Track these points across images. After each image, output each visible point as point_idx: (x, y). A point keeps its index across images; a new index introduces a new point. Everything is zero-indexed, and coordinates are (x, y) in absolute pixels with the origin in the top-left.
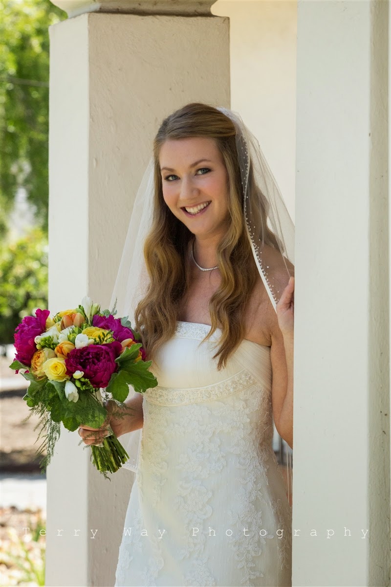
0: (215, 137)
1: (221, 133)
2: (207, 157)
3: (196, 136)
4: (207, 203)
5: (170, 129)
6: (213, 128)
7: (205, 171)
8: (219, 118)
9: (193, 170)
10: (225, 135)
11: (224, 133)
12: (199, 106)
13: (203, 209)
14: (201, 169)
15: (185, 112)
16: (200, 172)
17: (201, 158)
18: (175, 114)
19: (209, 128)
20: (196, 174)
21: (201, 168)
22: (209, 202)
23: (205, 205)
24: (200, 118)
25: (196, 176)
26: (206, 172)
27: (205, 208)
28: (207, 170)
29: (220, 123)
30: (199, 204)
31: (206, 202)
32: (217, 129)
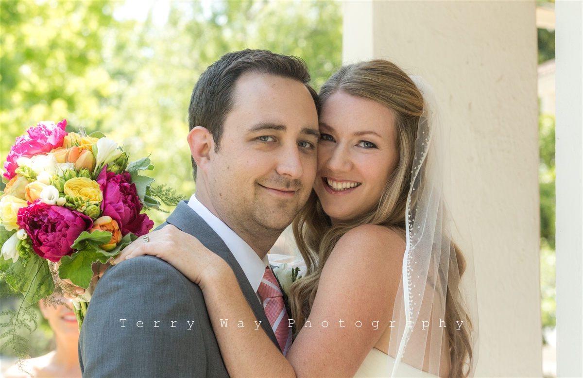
0: (398, 111)
1: (406, 108)
2: (377, 130)
3: (376, 100)
4: (356, 184)
5: (348, 80)
6: (398, 99)
7: (369, 145)
8: (410, 89)
9: (355, 140)
10: (410, 113)
11: (410, 110)
12: (391, 66)
13: (348, 189)
14: (365, 142)
15: (374, 67)
16: (362, 145)
17: (371, 129)
18: (359, 65)
19: (394, 96)
20: (357, 145)
21: (366, 140)
22: (359, 184)
23: (352, 185)
24: (388, 81)
25: (355, 147)
26: (370, 147)
27: (351, 188)
28: (372, 145)
29: (409, 96)
30: (347, 181)
31: (354, 182)
32: (403, 102)
